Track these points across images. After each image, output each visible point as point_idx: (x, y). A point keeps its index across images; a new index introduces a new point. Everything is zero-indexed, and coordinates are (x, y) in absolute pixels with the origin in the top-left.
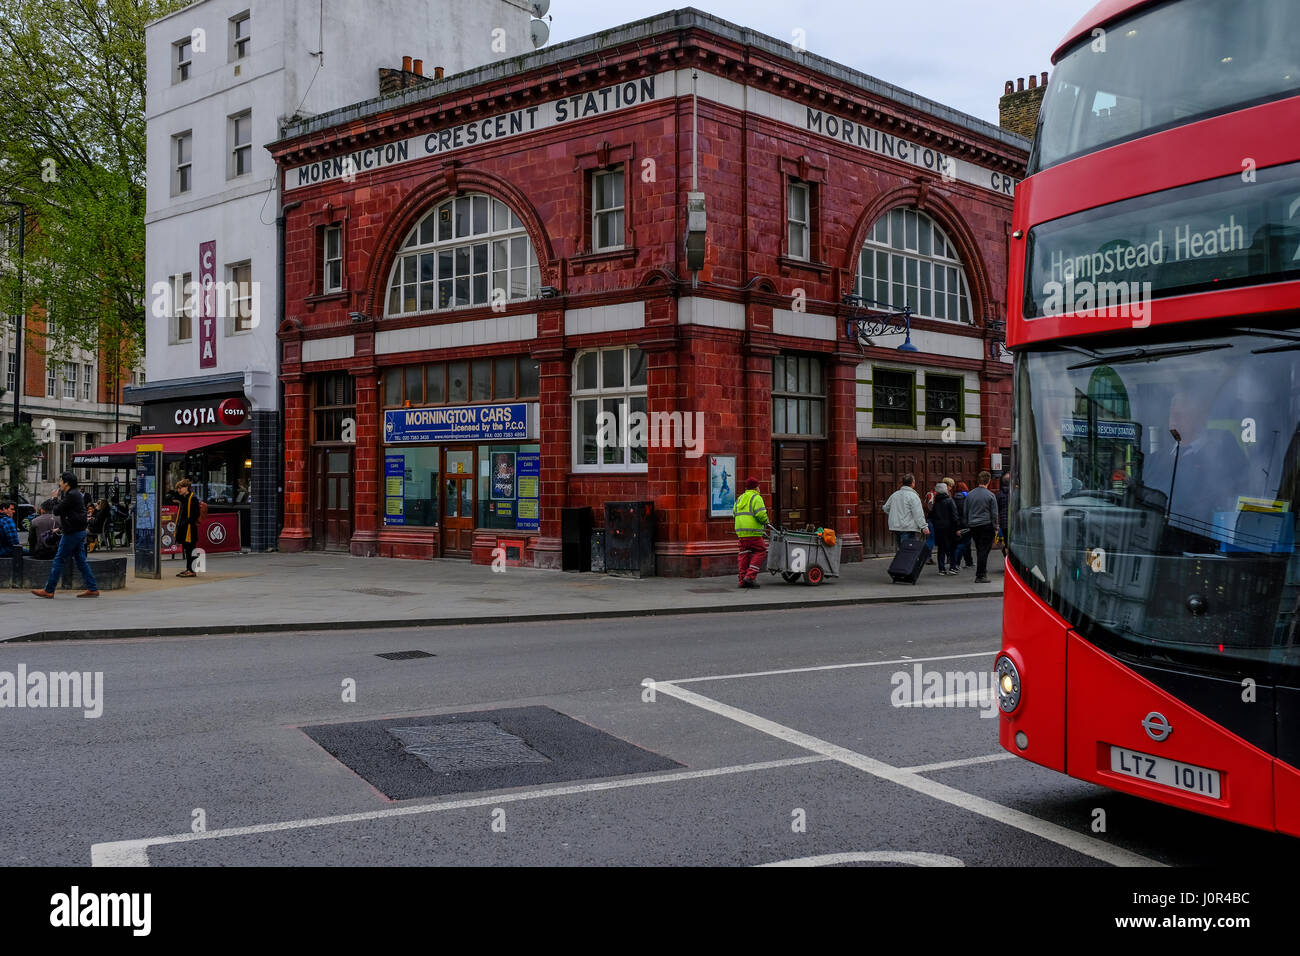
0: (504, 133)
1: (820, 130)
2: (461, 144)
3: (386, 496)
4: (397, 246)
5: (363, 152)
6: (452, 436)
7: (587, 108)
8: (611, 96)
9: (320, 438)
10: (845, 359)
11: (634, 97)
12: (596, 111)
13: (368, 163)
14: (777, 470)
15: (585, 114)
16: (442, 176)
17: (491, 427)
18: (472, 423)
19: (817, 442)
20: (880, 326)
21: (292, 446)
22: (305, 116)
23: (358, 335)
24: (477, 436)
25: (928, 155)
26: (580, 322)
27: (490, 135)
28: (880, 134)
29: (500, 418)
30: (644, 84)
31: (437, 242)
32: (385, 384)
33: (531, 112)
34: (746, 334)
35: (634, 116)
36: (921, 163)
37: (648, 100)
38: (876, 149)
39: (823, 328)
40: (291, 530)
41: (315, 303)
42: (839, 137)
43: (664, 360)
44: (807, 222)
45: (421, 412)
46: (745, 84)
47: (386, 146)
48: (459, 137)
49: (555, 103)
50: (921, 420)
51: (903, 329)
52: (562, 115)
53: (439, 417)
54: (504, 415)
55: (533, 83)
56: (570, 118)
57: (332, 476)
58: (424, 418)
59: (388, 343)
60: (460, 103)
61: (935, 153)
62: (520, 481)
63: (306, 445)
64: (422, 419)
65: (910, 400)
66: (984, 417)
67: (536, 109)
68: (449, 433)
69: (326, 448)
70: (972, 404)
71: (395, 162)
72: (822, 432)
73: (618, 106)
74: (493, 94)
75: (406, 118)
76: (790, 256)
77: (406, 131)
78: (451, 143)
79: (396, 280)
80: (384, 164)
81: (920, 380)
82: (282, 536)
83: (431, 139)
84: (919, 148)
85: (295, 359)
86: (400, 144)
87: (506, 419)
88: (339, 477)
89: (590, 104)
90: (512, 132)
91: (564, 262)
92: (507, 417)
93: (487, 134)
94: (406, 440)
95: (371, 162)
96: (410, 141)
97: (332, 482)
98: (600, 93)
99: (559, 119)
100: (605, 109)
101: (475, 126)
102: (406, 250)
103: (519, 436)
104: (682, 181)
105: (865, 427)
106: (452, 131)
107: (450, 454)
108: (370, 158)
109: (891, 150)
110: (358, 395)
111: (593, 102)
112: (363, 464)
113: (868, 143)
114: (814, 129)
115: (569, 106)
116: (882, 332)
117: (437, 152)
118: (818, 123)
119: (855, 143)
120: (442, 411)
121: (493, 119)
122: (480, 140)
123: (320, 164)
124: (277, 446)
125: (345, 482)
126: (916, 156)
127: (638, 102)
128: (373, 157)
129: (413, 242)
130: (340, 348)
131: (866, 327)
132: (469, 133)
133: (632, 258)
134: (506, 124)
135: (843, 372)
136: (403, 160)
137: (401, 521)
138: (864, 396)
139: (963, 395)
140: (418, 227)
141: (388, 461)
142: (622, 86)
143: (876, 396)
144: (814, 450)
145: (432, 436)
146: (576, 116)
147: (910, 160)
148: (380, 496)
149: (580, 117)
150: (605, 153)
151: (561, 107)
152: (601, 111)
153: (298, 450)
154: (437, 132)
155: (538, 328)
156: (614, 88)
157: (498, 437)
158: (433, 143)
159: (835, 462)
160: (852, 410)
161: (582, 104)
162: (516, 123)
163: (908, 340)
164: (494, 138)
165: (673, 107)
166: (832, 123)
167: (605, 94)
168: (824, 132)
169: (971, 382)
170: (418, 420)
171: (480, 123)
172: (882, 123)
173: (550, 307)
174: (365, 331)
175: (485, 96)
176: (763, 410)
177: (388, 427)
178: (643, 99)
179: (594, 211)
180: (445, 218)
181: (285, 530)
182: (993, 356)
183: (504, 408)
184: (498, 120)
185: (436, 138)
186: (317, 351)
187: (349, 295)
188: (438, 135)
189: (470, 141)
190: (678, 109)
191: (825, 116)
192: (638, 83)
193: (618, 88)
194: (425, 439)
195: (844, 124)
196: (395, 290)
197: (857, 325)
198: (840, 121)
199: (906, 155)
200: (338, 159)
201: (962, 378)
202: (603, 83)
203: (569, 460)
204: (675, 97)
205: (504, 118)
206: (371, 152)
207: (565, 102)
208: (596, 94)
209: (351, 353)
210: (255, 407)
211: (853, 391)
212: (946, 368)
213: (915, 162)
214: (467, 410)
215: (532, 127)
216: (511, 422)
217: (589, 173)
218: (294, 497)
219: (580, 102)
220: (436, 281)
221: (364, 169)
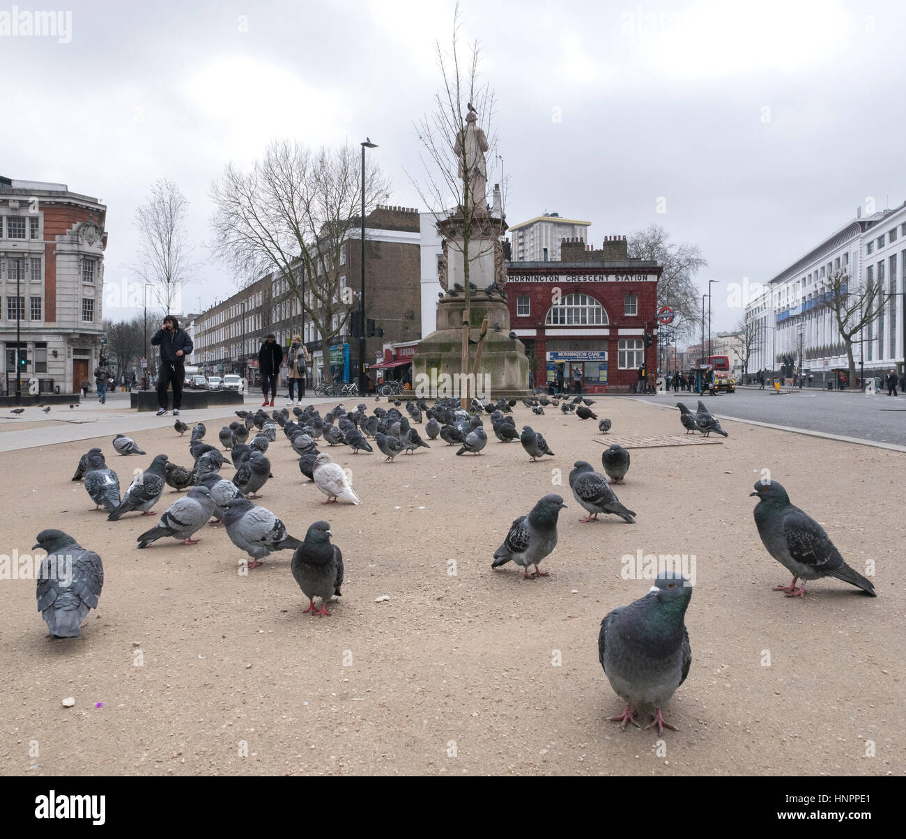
0: (597, 280)
2: (581, 280)
4: (551, 305)
5: (539, 276)
7: (626, 279)
8: (634, 278)
13: (541, 280)
16: (574, 288)
17: (592, 357)
18: (585, 356)
23: (537, 329)
26: (622, 332)
27: (592, 280)
29: (595, 355)
30: (644, 276)
31: (567, 305)
32: (548, 344)
33: (607, 276)
35: (641, 284)
37: (645, 280)
47: (549, 276)
48: (580, 278)
49: (615, 276)
52: (617, 279)
56: (620, 280)
58: (567, 354)
59: (549, 333)
62: (600, 371)
64: (565, 355)
71: (554, 281)
73: (635, 280)
77: (562, 274)
78: (577, 280)
79: (550, 314)
80: (550, 281)
86: (556, 277)
87: (597, 355)
90: (600, 280)
93: (590, 279)
96: (560, 276)
98: (630, 276)
100: (632, 280)
102: (554, 306)
103: (602, 360)
104: (655, 301)
106: (577, 276)
107: (573, 364)
108: (542, 278)
111: (628, 278)
112: (541, 367)
115: (620, 278)
117: (571, 281)
120: (573, 352)
121: (592, 276)
122: (588, 281)
123: (519, 277)
127: (642, 280)
128: (544, 278)
129: (557, 304)
130: (528, 332)
132: (584, 278)
133: (640, 318)
134: (598, 278)
136: (557, 281)
141: (547, 366)
146: (622, 280)
149: (624, 280)
150: (632, 291)
151: (617, 277)
152: (630, 280)
155: (610, 332)
156: (634, 276)
157: (595, 360)
158: (568, 278)
161: (624, 278)
162: (601, 278)
164: (594, 281)
167: (632, 276)
171: (588, 276)
173: (614, 328)
174: (539, 328)
179: (626, 305)
180: (570, 299)
183: (596, 352)
184: (594, 277)
185: (570, 277)
187: (533, 318)
188: (572, 277)
189: (585, 280)
190: (654, 284)
192: (642, 276)
193: (636, 276)
196: (549, 317)
200: (528, 276)
202: (631, 274)
203: (615, 366)
204: (653, 281)
205: (597, 276)
207: (619, 276)
208: (628, 276)
209: (535, 334)
214: (583, 352)
215: (607, 280)
220: (566, 316)
221: (539, 281)
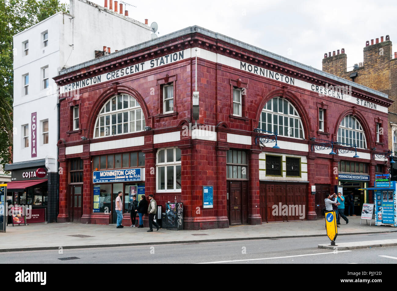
0: (133, 72)
1: (245, 70)
2: (119, 76)
3: (94, 202)
4: (98, 113)
5: (86, 80)
6: (116, 180)
7: (161, 63)
8: (169, 58)
9: (72, 182)
10: (255, 152)
11: (177, 58)
12: (164, 64)
13: (88, 83)
14: (229, 191)
15: (160, 65)
16: (112, 88)
17: (129, 177)
18: (122, 176)
19: (244, 181)
20: (267, 139)
21: (62, 184)
22: (67, 67)
23: (85, 145)
24: (124, 180)
25: (287, 78)
26: (158, 139)
27: (128, 73)
28: (268, 71)
29: (132, 173)
30: (180, 54)
31: (111, 111)
32: (93, 162)
33: (142, 64)
34: (217, 143)
35: (176, 65)
36: (284, 81)
37: (181, 59)
38: (267, 76)
39: (246, 140)
40: (61, 215)
41: (70, 134)
42: (253, 72)
43: (187, 152)
44: (241, 103)
45: (105, 172)
46: (217, 53)
47: (93, 78)
48: (118, 74)
49: (150, 61)
50: (284, 174)
51: (275, 140)
52: (152, 65)
53: (111, 174)
54: (133, 172)
55: (142, 54)
56: (155, 66)
57: (76, 195)
58: (106, 174)
59: (94, 147)
60: (118, 61)
61: (289, 78)
62: (138, 196)
63: (67, 184)
65: (280, 166)
66: (309, 172)
67: (144, 63)
68: (115, 179)
69: (74, 185)
70: (304, 168)
71: (97, 83)
72: (247, 178)
73: (171, 62)
74: (129, 58)
75: (99, 67)
76: (234, 115)
77: (100, 72)
78: (115, 76)
79: (98, 125)
80: (93, 84)
81: (284, 159)
82: (58, 217)
83: (109, 75)
84: (283, 76)
85: (63, 154)
86: (98, 77)
87: (134, 174)
88: (78, 195)
89: (162, 61)
90: (136, 72)
91: (153, 118)
92: (134, 173)
93: (127, 73)
94: (100, 182)
95: (89, 83)
96: (102, 75)
97: (76, 197)
98: (165, 57)
99: (152, 67)
100: (167, 63)
101: (123, 70)
102: (100, 115)
103: (138, 180)
104: (193, 88)
105: (263, 176)
106: (116, 71)
108: (88, 82)
109: (273, 77)
110: (84, 166)
111: (163, 60)
112: (86, 190)
113: (264, 74)
114: (243, 69)
115: (155, 62)
116: (267, 142)
117: (111, 79)
118: (244, 67)
119: (259, 74)
120: (112, 171)
121: (129, 67)
122: (125, 75)
123: (71, 84)
124: (57, 185)
125: (80, 197)
126: (282, 79)
127: (178, 60)
128: (89, 81)
129: (103, 112)
130: (78, 150)
131: (262, 140)
132: (121, 72)
133: (176, 116)
134: (134, 69)
135: (253, 156)
136: (99, 82)
137: (99, 211)
138: (262, 165)
139: (301, 164)
140: (105, 106)
141: (94, 189)
142: (173, 54)
143: (267, 165)
144: (244, 184)
145: (109, 180)
146: (157, 65)
147: (280, 80)
148: (92, 202)
149: (159, 66)
150: (167, 79)
151: (152, 62)
152: (166, 64)
153: (64, 186)
154: (110, 72)
155: (145, 141)
156: (170, 55)
157: (131, 180)
158: (109, 76)
159: (251, 188)
160: (257, 170)
161: (159, 61)
162: (137, 68)
163: (276, 144)
164: (129, 74)
165: (190, 61)
166: (250, 67)
167: (167, 57)
168: (247, 70)
169: (304, 160)
170: (104, 175)
171: (125, 69)
172: (269, 67)
173: (149, 134)
174: (87, 143)
175: (126, 59)
176: (224, 169)
177: (94, 177)
178: (180, 59)
179: (164, 99)
180: (114, 103)
181: (59, 215)
182: (312, 150)
183: (133, 170)
184: (131, 67)
185: (110, 74)
186: (71, 151)
187: (81, 131)
188: (111, 73)
189: (122, 75)
190: (191, 62)
191: (247, 64)
192: (178, 53)
193: (171, 55)
194: (107, 181)
195: (255, 67)
196: (97, 129)
197: (259, 139)
198: (253, 66)
199: (278, 78)
200: (78, 82)
201: (300, 158)
202: (166, 53)
203: (155, 188)
204: (191, 58)
205: (133, 67)
206: (88, 80)
207: (153, 61)
208: (164, 57)
209: (82, 151)
210: (49, 171)
211: (258, 163)
212: (294, 155)
213: (282, 81)
214: (121, 171)
215: (142, 70)
216: (135, 175)
217: (162, 86)
218: (63, 203)
219: (158, 60)
220: (111, 125)
221: (86, 86)
